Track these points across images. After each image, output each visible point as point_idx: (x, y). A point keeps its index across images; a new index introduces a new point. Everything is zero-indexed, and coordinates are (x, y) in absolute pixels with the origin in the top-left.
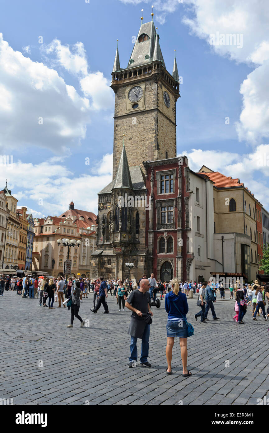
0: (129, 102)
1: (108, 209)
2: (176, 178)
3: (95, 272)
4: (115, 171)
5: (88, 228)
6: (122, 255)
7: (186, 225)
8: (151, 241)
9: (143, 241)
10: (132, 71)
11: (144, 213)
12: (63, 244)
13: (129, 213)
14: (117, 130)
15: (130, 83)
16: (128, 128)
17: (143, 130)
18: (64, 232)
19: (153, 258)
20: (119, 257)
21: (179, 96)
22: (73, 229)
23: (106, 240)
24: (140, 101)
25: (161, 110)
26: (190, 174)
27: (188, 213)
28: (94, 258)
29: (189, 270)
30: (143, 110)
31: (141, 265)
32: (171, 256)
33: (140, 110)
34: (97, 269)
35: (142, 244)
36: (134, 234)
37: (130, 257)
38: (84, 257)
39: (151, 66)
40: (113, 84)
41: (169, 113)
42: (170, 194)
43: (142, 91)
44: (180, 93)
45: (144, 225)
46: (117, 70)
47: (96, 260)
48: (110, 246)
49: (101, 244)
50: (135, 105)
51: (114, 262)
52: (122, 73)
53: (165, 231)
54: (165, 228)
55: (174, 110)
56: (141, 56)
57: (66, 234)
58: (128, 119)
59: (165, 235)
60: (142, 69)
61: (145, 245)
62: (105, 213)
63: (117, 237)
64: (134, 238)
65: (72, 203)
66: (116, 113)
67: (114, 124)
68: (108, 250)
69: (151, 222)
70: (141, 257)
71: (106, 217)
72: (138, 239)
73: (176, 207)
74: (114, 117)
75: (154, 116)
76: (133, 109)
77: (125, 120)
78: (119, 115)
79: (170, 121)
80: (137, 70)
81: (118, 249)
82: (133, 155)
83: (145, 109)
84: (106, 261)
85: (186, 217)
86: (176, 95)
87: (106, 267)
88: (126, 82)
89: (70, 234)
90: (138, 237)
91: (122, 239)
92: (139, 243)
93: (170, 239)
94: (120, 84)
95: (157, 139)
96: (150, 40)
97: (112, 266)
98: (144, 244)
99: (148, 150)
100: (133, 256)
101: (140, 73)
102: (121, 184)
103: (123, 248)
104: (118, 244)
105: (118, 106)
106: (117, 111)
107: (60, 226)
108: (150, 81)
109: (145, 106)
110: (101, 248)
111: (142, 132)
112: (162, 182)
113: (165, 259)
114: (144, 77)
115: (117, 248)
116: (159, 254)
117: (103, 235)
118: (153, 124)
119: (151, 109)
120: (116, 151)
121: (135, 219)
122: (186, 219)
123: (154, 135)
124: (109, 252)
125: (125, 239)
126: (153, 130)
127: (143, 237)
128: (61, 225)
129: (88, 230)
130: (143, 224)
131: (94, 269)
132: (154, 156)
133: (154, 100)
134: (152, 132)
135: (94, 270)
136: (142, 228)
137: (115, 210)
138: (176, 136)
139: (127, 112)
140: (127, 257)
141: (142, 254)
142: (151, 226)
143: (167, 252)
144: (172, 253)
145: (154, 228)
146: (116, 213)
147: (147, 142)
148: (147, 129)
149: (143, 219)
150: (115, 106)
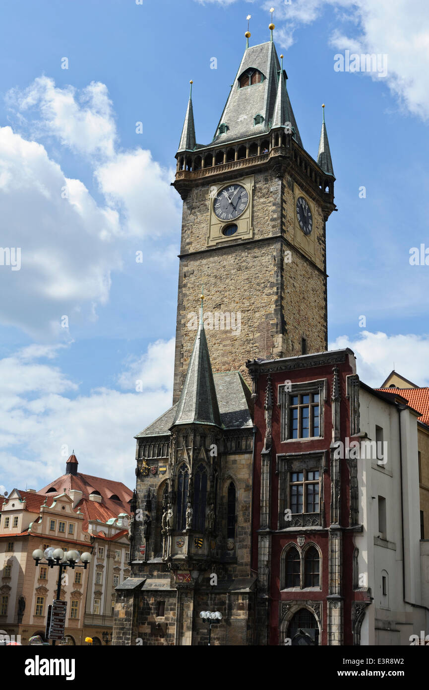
0: (214, 220)
1: (161, 476)
2: (328, 402)
3: (124, 634)
4: (178, 381)
5: (111, 521)
6: (193, 592)
7: (352, 518)
8: (264, 556)
9: (244, 555)
10: (224, 150)
11: (247, 486)
12: (47, 562)
13: (212, 486)
14: (185, 286)
15: (218, 177)
16: (213, 280)
17: (248, 285)
18: (52, 529)
19: (268, 600)
20: (184, 594)
21: (333, 208)
22: (72, 522)
23: (153, 553)
24: (241, 218)
25: (289, 239)
26: (361, 393)
27: (357, 487)
28: (122, 598)
29: (359, 633)
30: (249, 239)
31: (238, 617)
32: (314, 596)
33: (241, 238)
34: (128, 625)
35: (242, 564)
36: (224, 538)
37: (213, 596)
38: (98, 593)
39: (267, 139)
40: (178, 179)
41: (309, 247)
42: (312, 441)
43: (246, 196)
44: (335, 202)
45: (248, 516)
46: (189, 148)
47: (128, 601)
48: (163, 568)
49: (141, 562)
50: (230, 228)
51: (171, 610)
52: (201, 155)
53: (300, 533)
54: (300, 526)
55: (322, 239)
56: (246, 117)
57: (56, 534)
58: (211, 259)
59: (300, 541)
60: (247, 146)
61: (248, 568)
62: (152, 486)
63: (180, 545)
64: (223, 547)
65: (73, 457)
66: (184, 245)
67: (180, 271)
68: (159, 577)
69: (265, 510)
70: (240, 597)
71: (155, 494)
72: (232, 549)
73: (327, 472)
74: (179, 254)
75: (275, 254)
76: (223, 236)
77: (204, 261)
78: (191, 250)
79: (313, 265)
80: (236, 148)
81: (184, 577)
82: (224, 346)
83: (253, 237)
84: (152, 604)
85: (352, 498)
86: (327, 205)
87: (151, 620)
88: (210, 175)
89: (66, 536)
90: (232, 547)
91: (193, 550)
92: (234, 560)
93: (311, 553)
94: (196, 180)
95: (280, 309)
96: (267, 81)
97: (167, 619)
98: (246, 565)
99: (259, 334)
100: (219, 594)
101: (242, 155)
102: (193, 413)
103: (195, 574)
104: (183, 562)
105: (189, 229)
106: (188, 241)
107: (41, 516)
108: (266, 174)
109: (253, 230)
110: (140, 571)
111: (245, 290)
112: (291, 411)
113: (299, 603)
114: (250, 165)
115: (180, 572)
116: (285, 590)
117: (147, 539)
118: (273, 272)
119: (266, 236)
120: (183, 336)
121: (225, 500)
122: (352, 504)
123: (275, 297)
124: (162, 583)
125: (200, 552)
126: (272, 286)
127: (246, 547)
128: (43, 512)
129: (110, 527)
130: (244, 514)
131: (123, 624)
132: (274, 347)
133: (275, 216)
134: (269, 291)
135: (122, 629)
136: (243, 523)
137: (177, 477)
138: (326, 300)
139: (211, 244)
140: (205, 598)
141: (242, 591)
142: (265, 518)
143: (305, 586)
144: (317, 589)
145: (273, 525)
146: (179, 484)
147: (257, 315)
148: (258, 284)
149: (245, 502)
150: (182, 230)
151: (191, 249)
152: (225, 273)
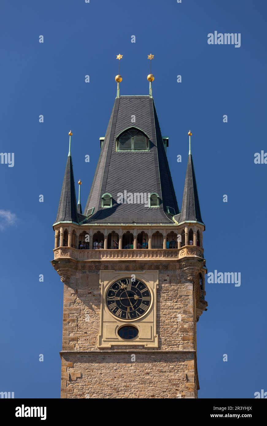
0: (108, 315)
10: (119, 233)
15: (112, 264)
24: (144, 321)
30: (153, 348)
33: (143, 346)
50: (128, 330)
58: (105, 364)
60: (149, 234)
66: (67, 340)
74: (61, 350)
75: (188, 371)
76: (120, 339)
77: (96, 365)
78: (77, 349)
80: (135, 234)
83: (159, 347)
94: (83, 262)
105: (74, 322)
106: (72, 336)
109: (160, 339)
114: (154, 259)
119: (175, 349)
133: (186, 326)
139: (104, 345)
150: (64, 321)
151: (77, 346)
152: (123, 384)
